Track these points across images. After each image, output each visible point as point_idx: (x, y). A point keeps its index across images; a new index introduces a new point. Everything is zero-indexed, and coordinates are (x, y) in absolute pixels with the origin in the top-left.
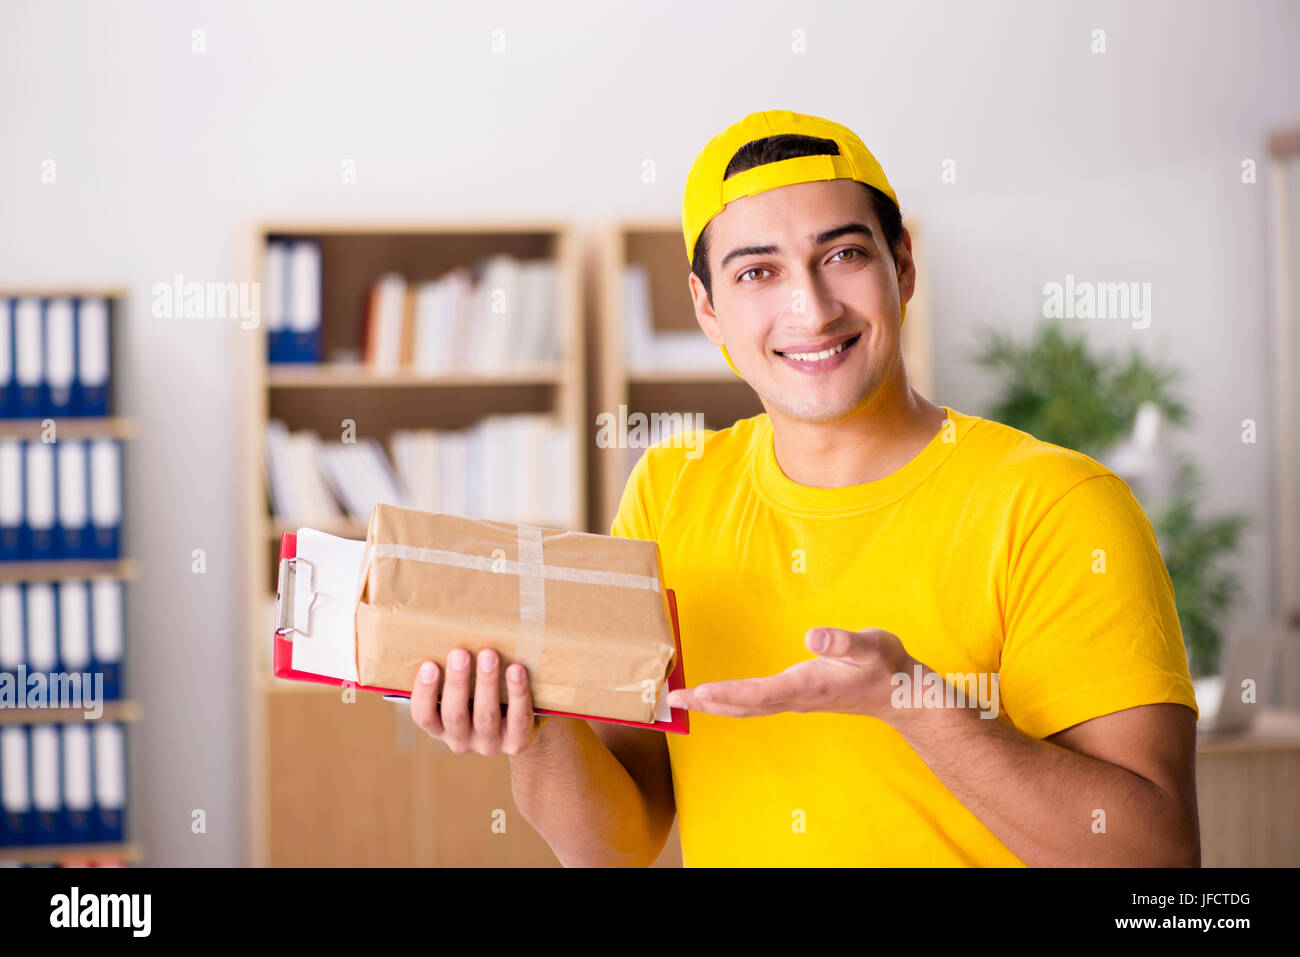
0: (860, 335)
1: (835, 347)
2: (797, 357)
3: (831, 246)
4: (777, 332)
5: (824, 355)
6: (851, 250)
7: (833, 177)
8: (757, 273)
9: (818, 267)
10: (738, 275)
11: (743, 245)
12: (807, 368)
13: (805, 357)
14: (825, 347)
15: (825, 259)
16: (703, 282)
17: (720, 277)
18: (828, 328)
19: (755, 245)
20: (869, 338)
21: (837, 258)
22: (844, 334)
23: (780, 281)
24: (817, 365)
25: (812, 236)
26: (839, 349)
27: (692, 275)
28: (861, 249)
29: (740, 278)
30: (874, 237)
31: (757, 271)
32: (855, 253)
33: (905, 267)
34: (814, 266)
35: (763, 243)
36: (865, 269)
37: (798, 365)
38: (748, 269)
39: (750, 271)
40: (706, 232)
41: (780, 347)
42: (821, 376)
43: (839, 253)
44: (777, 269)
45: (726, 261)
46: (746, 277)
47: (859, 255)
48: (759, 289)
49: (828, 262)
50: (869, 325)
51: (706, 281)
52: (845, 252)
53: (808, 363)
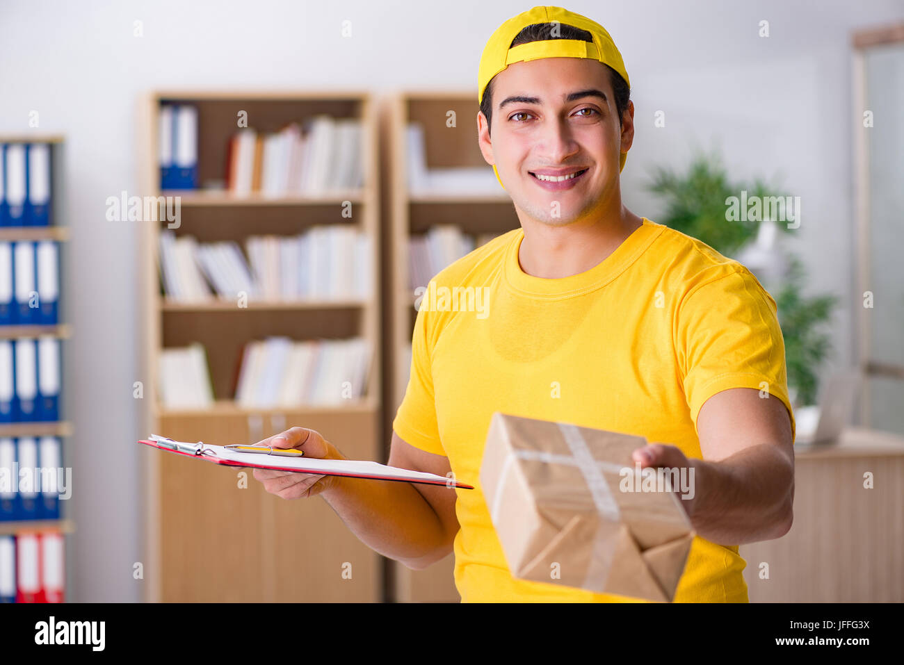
0: (588, 169)
1: (570, 174)
2: (542, 177)
3: (576, 104)
4: (530, 158)
5: (561, 179)
6: (590, 109)
7: (586, 57)
8: (523, 116)
9: (566, 118)
10: (510, 116)
11: (516, 95)
12: (548, 185)
13: (547, 178)
14: (563, 173)
15: (571, 113)
16: (486, 117)
17: (498, 115)
18: (565, 160)
19: (524, 96)
20: (594, 172)
21: (580, 113)
22: (577, 166)
23: (538, 124)
24: (556, 185)
25: (565, 95)
26: (572, 176)
27: (480, 113)
28: (597, 109)
29: (511, 118)
30: (608, 101)
31: (524, 115)
32: (592, 112)
33: (627, 128)
34: (563, 117)
35: (530, 95)
36: (598, 123)
37: (543, 183)
38: (516, 113)
39: (518, 114)
40: (492, 82)
41: (532, 169)
42: (558, 192)
43: (582, 110)
44: (538, 115)
45: (503, 105)
46: (515, 118)
47: (595, 113)
48: (523, 127)
49: (573, 115)
50: (595, 163)
51: (489, 117)
52: (586, 110)
53: (549, 182)
